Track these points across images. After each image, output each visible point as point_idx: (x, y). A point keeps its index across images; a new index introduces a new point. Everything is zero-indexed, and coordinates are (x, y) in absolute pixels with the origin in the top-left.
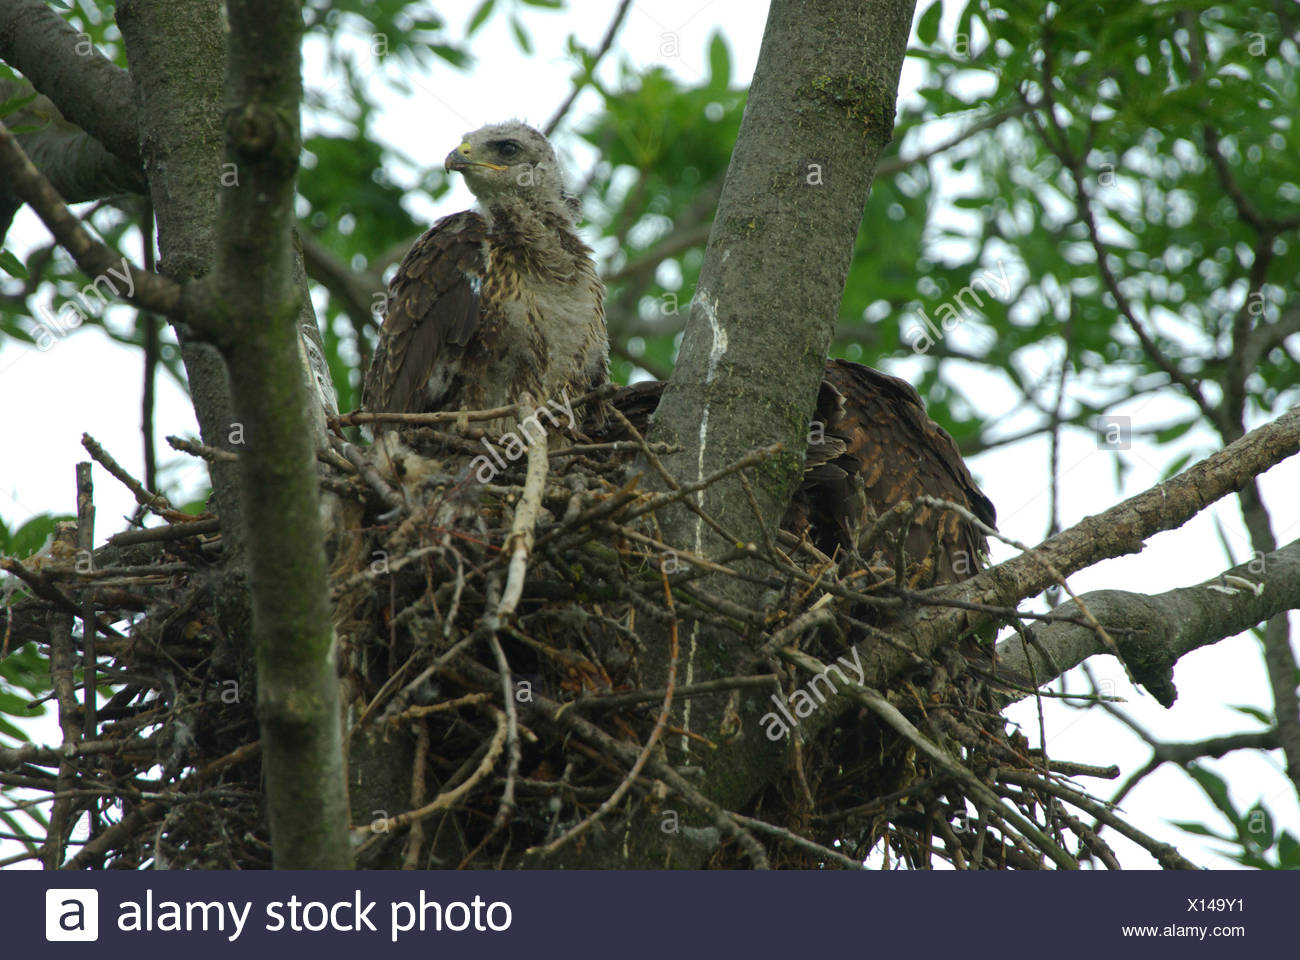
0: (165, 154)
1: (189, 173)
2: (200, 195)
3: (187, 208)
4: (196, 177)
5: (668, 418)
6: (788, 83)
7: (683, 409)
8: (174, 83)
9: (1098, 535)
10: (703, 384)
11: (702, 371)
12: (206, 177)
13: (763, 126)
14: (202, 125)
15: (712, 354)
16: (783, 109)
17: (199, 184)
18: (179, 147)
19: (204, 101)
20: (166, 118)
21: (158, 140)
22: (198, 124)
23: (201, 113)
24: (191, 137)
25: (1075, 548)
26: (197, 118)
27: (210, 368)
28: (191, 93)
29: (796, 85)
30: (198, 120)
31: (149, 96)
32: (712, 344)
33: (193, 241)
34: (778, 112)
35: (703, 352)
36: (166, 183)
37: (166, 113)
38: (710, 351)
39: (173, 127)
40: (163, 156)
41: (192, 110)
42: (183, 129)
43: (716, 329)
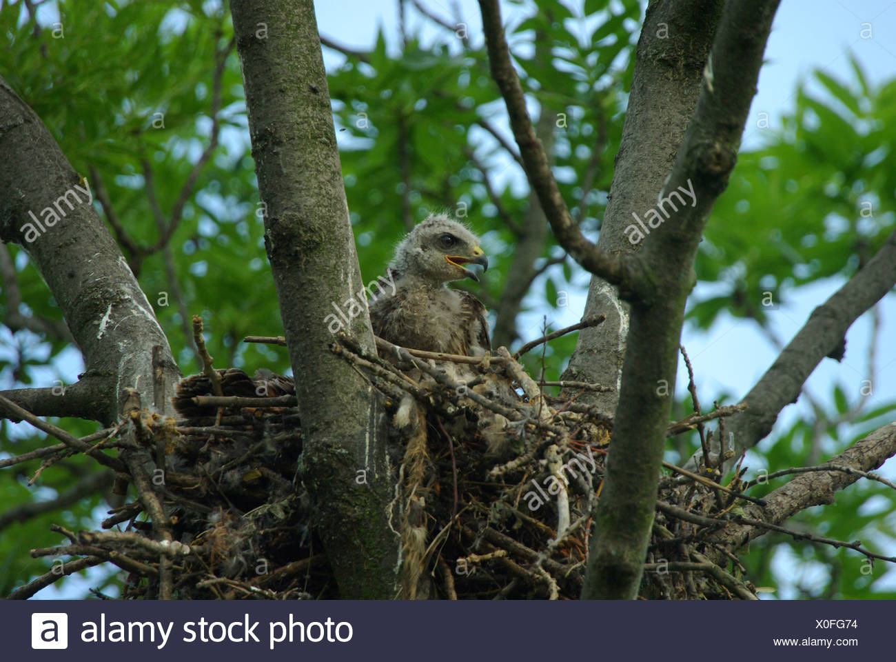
0: (282, 142)
1: (299, 158)
2: (307, 174)
3: (297, 182)
4: (305, 161)
5: (591, 372)
6: (663, 149)
7: (602, 367)
8: (290, 94)
9: (811, 489)
10: (616, 352)
11: (615, 342)
12: (311, 162)
13: (646, 176)
14: (309, 125)
15: (621, 330)
16: (660, 167)
17: (307, 167)
18: (293, 139)
19: (310, 109)
20: (283, 117)
21: (276, 132)
22: (306, 125)
23: (308, 117)
24: (302, 133)
25: (800, 496)
26: (306, 120)
27: (309, 296)
28: (302, 102)
29: (669, 151)
30: (306, 122)
31: (268, 100)
32: (619, 324)
33: (302, 206)
34: (656, 168)
35: (612, 329)
36: (281, 162)
37: (283, 113)
38: (619, 329)
39: (288, 124)
40: (279, 143)
41: (302, 114)
42: (296, 126)
43: (622, 313)
